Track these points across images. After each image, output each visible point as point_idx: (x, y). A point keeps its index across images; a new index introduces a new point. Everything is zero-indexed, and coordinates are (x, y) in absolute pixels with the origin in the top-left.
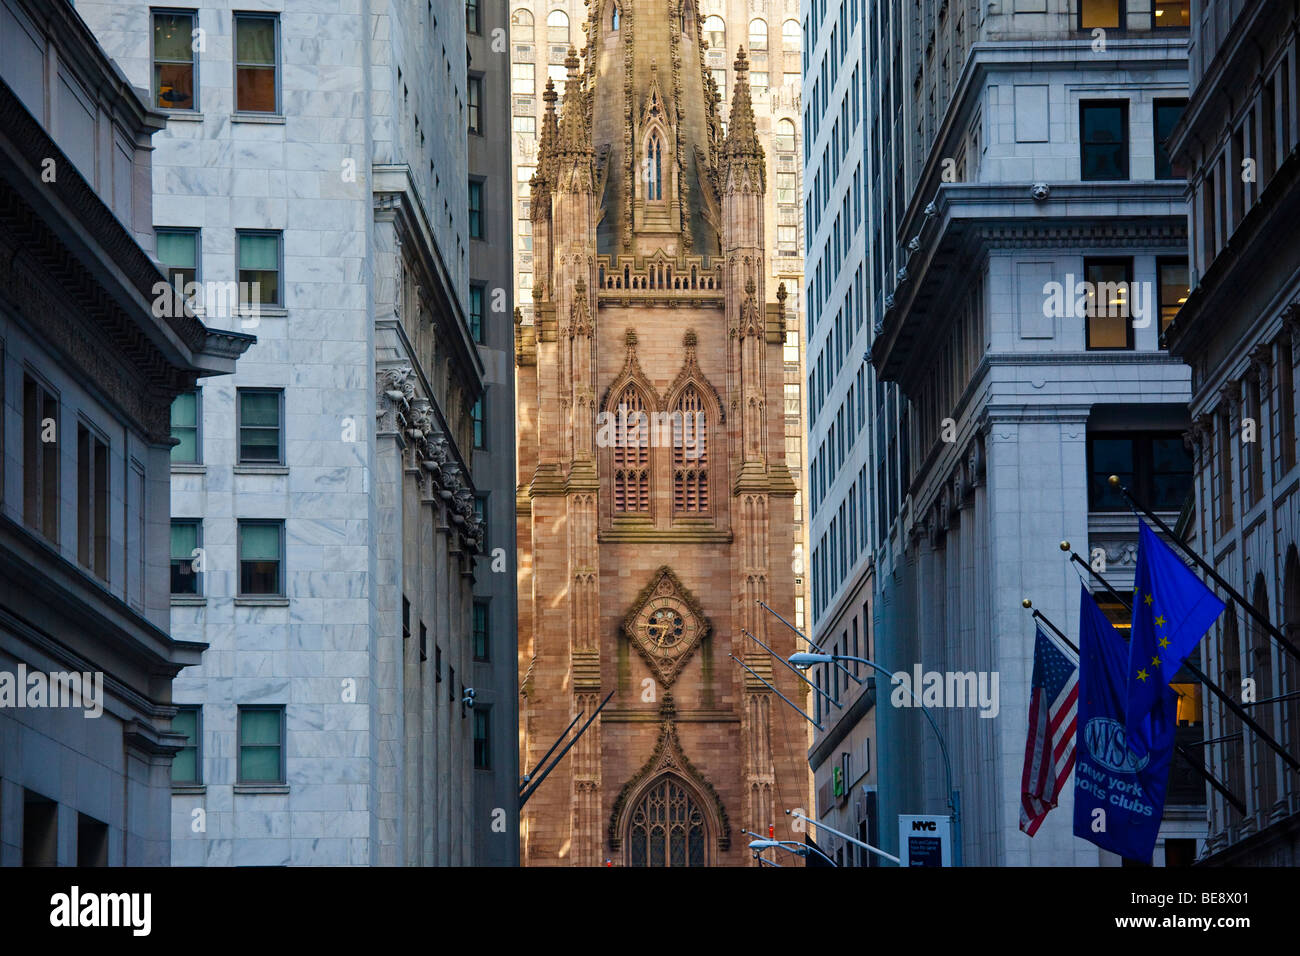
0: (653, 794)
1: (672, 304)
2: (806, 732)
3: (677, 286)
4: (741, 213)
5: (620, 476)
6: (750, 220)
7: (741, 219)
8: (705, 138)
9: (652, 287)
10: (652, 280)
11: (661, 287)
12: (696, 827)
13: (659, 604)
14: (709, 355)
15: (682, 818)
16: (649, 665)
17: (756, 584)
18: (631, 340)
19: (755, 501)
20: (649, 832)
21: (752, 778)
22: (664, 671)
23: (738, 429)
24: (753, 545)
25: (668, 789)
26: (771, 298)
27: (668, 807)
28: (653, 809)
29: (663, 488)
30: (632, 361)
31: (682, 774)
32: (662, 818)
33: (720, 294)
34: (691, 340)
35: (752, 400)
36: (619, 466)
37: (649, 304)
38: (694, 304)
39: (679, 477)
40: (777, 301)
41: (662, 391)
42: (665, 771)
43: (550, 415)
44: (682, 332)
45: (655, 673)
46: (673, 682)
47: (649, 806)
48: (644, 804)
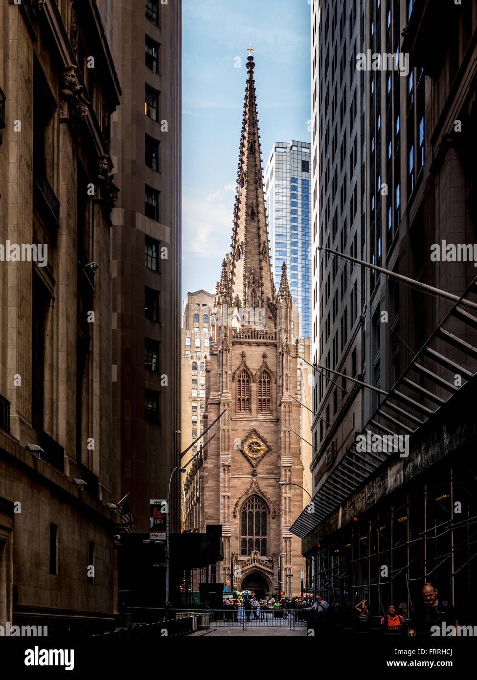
0: (249, 501)
1: (258, 344)
2: (303, 482)
3: (260, 338)
4: (283, 314)
5: (239, 400)
6: (286, 317)
7: (283, 317)
8: (270, 294)
9: (252, 338)
10: (252, 335)
11: (255, 338)
12: (264, 512)
13: (251, 441)
14: (271, 361)
15: (259, 508)
16: (248, 460)
17: (287, 433)
18: (243, 355)
19: (287, 407)
20: (248, 513)
21: (284, 495)
22: (253, 462)
23: (281, 385)
24: (286, 421)
25: (254, 499)
26: (293, 343)
27: (254, 505)
28: (249, 506)
29: (254, 407)
30: (244, 362)
31: (259, 494)
32: (252, 508)
33: (275, 341)
34: (264, 356)
35: (286, 374)
36: (239, 396)
37: (249, 344)
38: (266, 344)
39: (260, 400)
40: (295, 345)
41: (254, 373)
42: (254, 493)
43: (215, 378)
44: (262, 353)
45: (250, 463)
46: (257, 465)
47: (248, 505)
48: (246, 504)
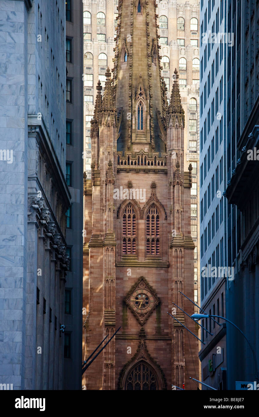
0: (136, 369)
1: (146, 171)
2: (198, 345)
3: (149, 164)
4: (174, 135)
5: (125, 240)
6: (178, 138)
7: (174, 138)
8: (161, 105)
9: (139, 164)
10: (139, 162)
11: (142, 164)
12: (153, 383)
13: (139, 292)
14: (161, 192)
15: (147, 379)
16: (135, 316)
17: (179, 284)
18: (130, 185)
19: (178, 251)
20: (134, 385)
21: (176, 363)
22: (141, 319)
23: (172, 222)
24: (177, 268)
25: (142, 367)
26: (186, 169)
27: (142, 374)
28: (136, 375)
29: (141, 245)
31: (148, 361)
32: (140, 379)
33: (166, 168)
34: (154, 186)
35: (178, 210)
36: (124, 236)
37: (137, 171)
38: (155, 172)
39: (148, 240)
40: (188, 171)
41: (142, 206)
42: (141, 359)
43: (97, 215)
44: (150, 183)
45: (137, 320)
46: (144, 323)
47: (134, 374)
48: (132, 373)
